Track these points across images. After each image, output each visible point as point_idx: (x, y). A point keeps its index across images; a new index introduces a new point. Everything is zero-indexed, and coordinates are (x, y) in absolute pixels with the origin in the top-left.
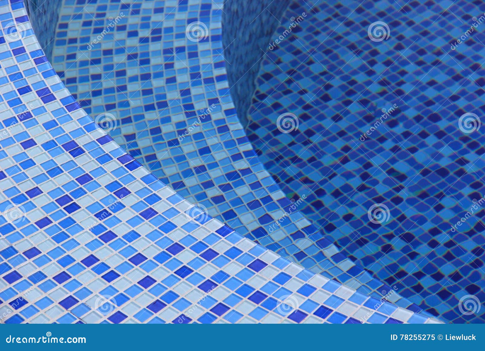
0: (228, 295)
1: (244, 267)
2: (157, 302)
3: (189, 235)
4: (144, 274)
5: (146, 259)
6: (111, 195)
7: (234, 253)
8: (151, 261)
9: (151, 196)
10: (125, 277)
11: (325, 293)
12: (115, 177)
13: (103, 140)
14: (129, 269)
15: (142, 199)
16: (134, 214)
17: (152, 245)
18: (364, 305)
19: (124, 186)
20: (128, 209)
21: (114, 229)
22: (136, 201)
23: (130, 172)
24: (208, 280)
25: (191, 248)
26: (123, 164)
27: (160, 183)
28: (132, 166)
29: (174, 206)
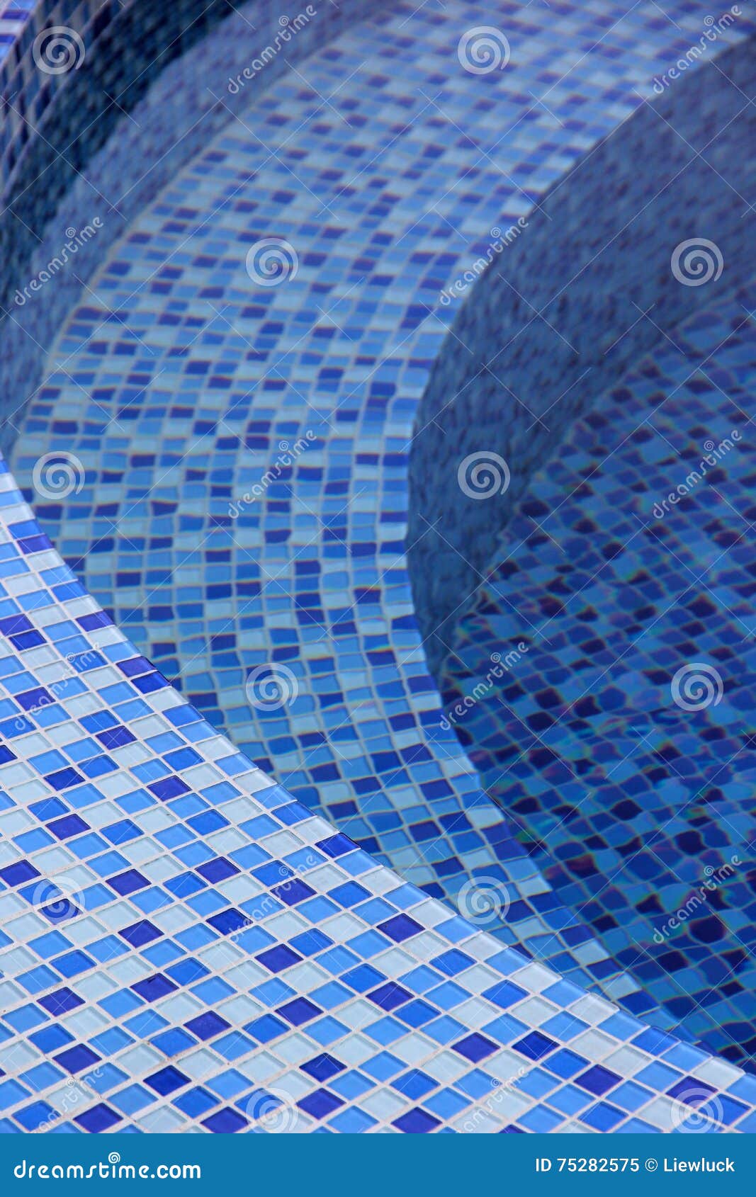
0: (322, 982)
1: (369, 928)
2: (158, 980)
3: (254, 845)
4: (137, 915)
5: (148, 883)
6: (89, 739)
7: (350, 894)
8: (156, 888)
9: (180, 751)
10: (94, 917)
11: (547, 1005)
12: (104, 702)
13: (90, 622)
14: (106, 901)
15: (159, 757)
16: (136, 785)
17: (165, 856)
18: (633, 1042)
19: (122, 723)
20: (123, 773)
21: (84, 813)
22: (145, 758)
23: (141, 696)
24: (283, 946)
25: (253, 873)
26: (128, 676)
27: (206, 727)
28: (147, 685)
29: (230, 779)
